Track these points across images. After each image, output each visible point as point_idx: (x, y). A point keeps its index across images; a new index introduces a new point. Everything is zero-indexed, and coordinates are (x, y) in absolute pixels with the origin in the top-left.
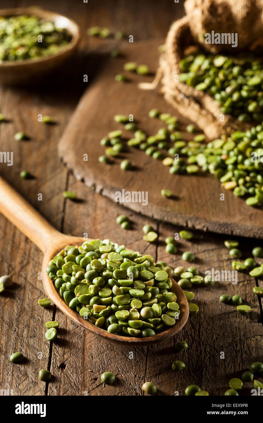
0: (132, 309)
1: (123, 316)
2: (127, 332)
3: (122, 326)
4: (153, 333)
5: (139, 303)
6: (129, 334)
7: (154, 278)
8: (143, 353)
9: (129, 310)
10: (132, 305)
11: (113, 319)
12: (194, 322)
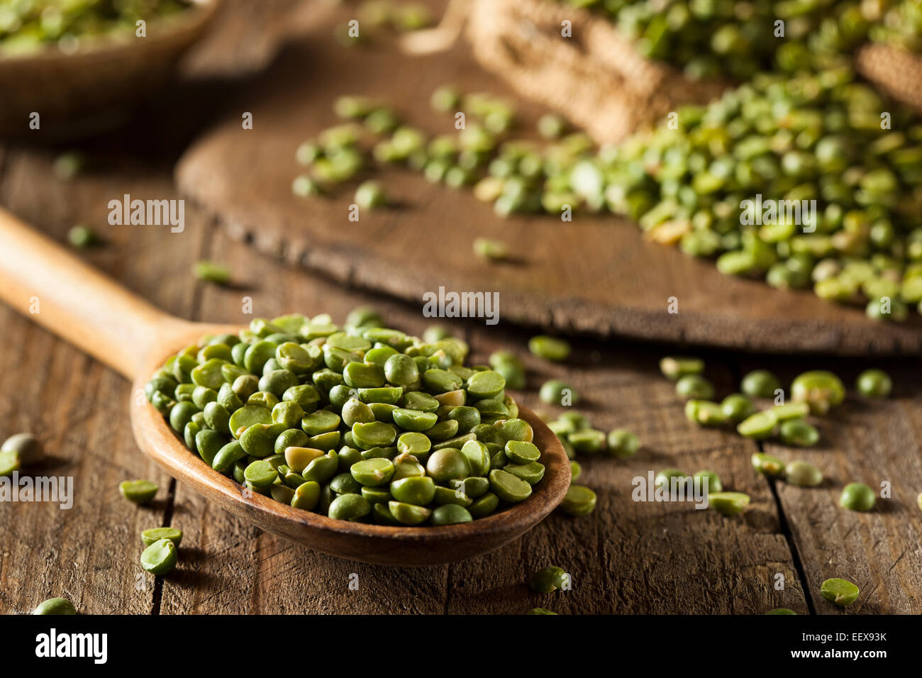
0: (400, 457)
1: (373, 472)
2: (388, 515)
3: (372, 500)
4: (467, 517)
5: (422, 441)
6: (394, 518)
7: (465, 387)
8: (436, 598)
9: (392, 459)
10: (401, 444)
11: (346, 483)
12: (582, 532)
